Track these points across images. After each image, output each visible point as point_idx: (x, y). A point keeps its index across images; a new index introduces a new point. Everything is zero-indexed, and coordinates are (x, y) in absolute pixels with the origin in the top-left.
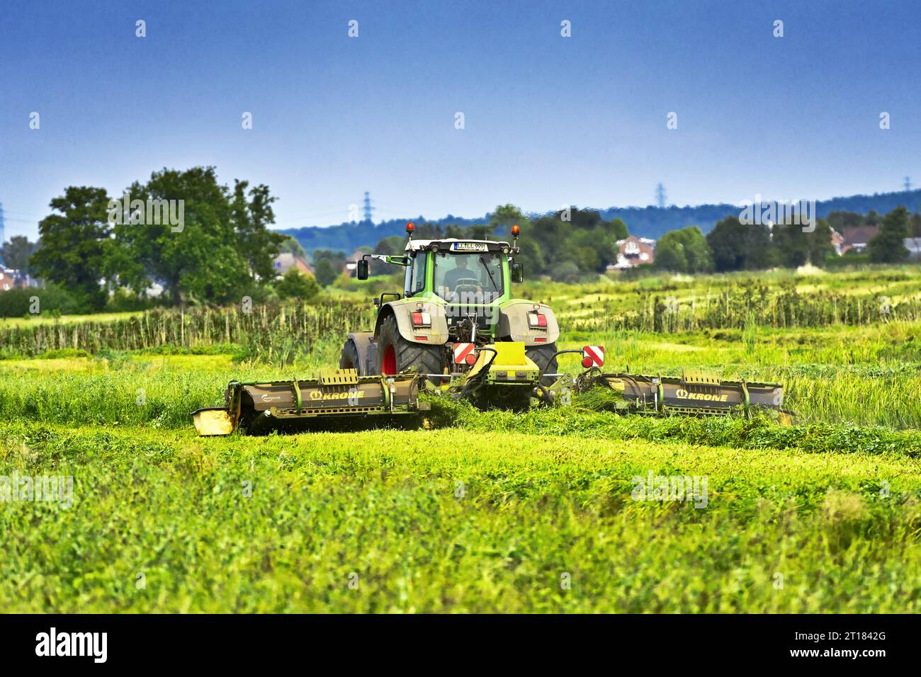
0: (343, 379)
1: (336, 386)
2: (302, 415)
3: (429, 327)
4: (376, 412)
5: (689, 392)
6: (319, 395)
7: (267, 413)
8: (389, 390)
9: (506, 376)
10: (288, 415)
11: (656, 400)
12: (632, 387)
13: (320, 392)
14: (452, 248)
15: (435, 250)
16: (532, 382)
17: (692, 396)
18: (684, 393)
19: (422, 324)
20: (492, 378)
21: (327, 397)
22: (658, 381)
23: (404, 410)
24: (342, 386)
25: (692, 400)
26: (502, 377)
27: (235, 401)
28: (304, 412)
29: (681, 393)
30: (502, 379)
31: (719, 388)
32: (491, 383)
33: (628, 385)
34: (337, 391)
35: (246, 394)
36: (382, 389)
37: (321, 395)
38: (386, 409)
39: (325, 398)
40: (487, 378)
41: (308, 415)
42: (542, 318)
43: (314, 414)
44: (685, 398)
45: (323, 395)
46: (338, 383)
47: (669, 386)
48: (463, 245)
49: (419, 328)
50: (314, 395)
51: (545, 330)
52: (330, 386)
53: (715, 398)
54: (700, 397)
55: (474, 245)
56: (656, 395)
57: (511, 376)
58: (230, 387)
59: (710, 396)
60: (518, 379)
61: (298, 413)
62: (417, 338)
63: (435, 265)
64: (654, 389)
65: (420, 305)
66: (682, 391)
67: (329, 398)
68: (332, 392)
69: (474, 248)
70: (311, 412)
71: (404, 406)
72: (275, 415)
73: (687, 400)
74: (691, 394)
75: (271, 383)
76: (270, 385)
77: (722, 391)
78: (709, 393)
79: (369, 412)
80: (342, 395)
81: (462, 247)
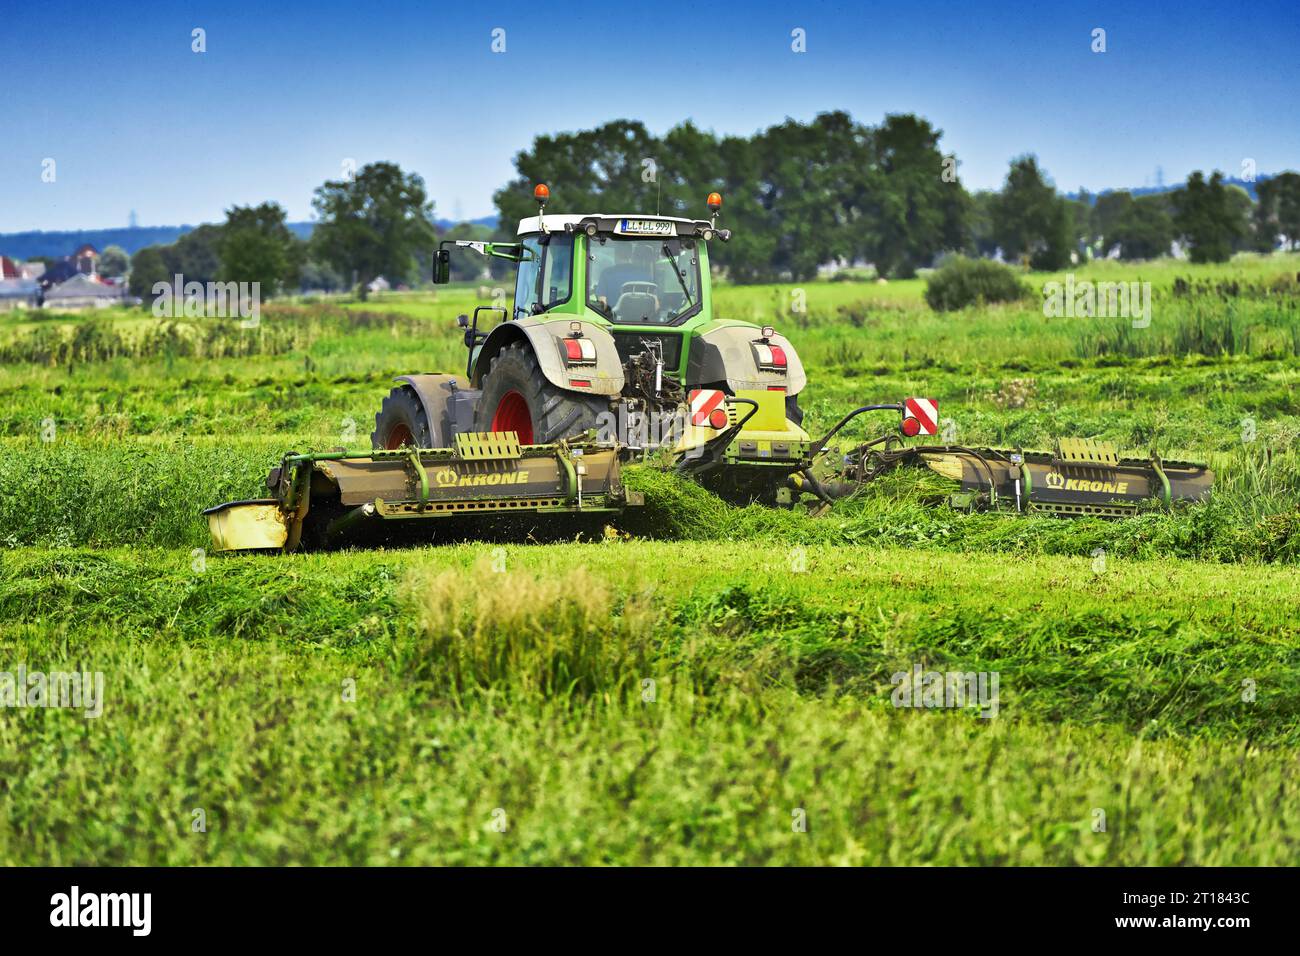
0: (495, 450)
1: (480, 462)
2: (427, 514)
3: (592, 364)
4: (549, 508)
5: (1066, 478)
6: (451, 477)
7: (368, 509)
8: (575, 468)
9: (754, 450)
10: (401, 514)
11: (1018, 492)
12: (976, 470)
13: (453, 473)
14: (618, 230)
15: (591, 232)
16: (800, 460)
17: (1071, 485)
18: (1059, 480)
19: (582, 359)
20: (731, 453)
21: (465, 482)
22: (1018, 459)
23: (599, 505)
24: (490, 462)
25: (1071, 491)
26: (749, 451)
27: (298, 489)
28: (430, 508)
29: (1053, 480)
30: (750, 454)
31: (1114, 470)
32: (732, 461)
33: (968, 466)
34: (482, 471)
35: (319, 475)
36: (562, 466)
37: (455, 477)
38: (567, 504)
39: (462, 484)
40: (724, 453)
41: (435, 513)
42: (777, 352)
43: (447, 512)
44: (1060, 487)
45: (459, 477)
46: (487, 456)
47: (1036, 468)
48: (637, 224)
49: (576, 366)
50: (443, 478)
51: (783, 373)
52: (471, 463)
53: (1108, 488)
54: (1085, 486)
55: (653, 225)
56: (1018, 482)
57: (764, 449)
58: (286, 464)
59: (1100, 485)
60: (775, 455)
61: (420, 510)
62: (574, 382)
63: (589, 259)
64: (1014, 472)
65: (576, 327)
66: (1055, 476)
67: (469, 484)
68: (474, 473)
69: (653, 229)
70: (440, 508)
71: (599, 499)
72: (381, 512)
73: (1064, 491)
74: (1069, 481)
75: (372, 456)
76: (370, 460)
77: (1118, 476)
78: (1098, 479)
79: (540, 508)
80: (491, 477)
81: (634, 228)
